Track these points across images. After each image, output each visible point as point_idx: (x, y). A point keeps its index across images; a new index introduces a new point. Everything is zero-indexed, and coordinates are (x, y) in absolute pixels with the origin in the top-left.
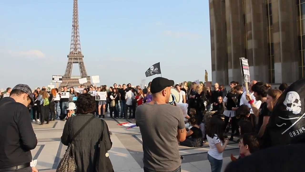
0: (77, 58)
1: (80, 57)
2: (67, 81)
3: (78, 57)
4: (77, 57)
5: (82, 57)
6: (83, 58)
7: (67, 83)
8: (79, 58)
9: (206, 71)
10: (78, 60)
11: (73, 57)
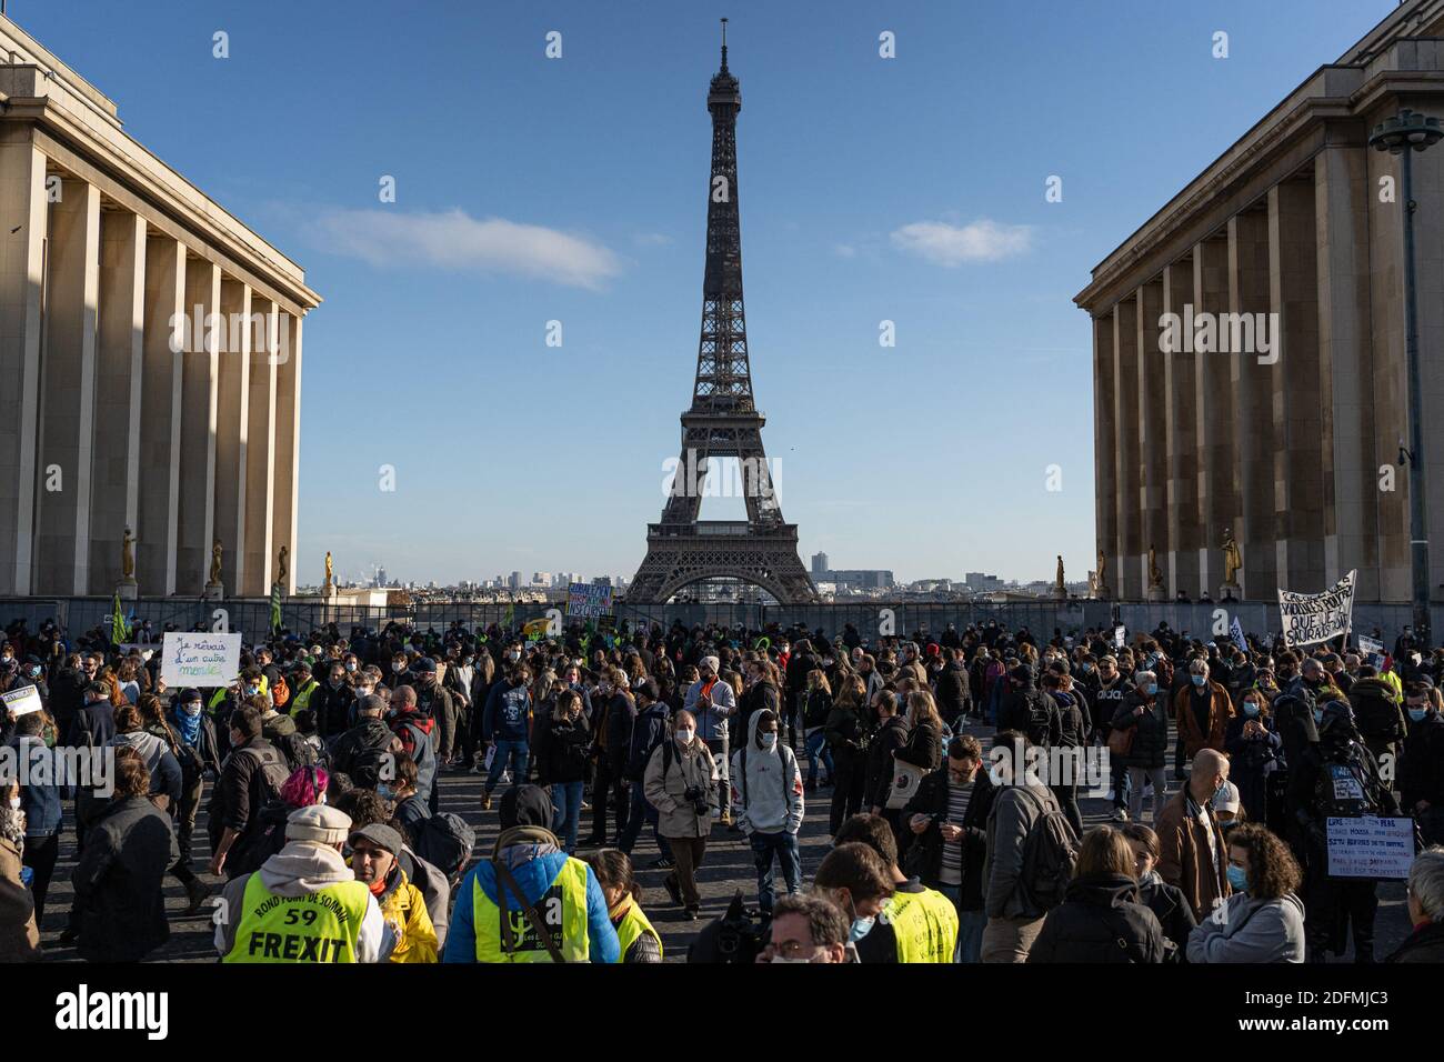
0: (731, 430)
1: (747, 426)
2: (677, 548)
3: (735, 426)
4: (733, 426)
5: (753, 425)
6: (762, 431)
7: (680, 558)
8: (741, 430)
9: (1059, 558)
10: (738, 440)
11: (711, 426)
